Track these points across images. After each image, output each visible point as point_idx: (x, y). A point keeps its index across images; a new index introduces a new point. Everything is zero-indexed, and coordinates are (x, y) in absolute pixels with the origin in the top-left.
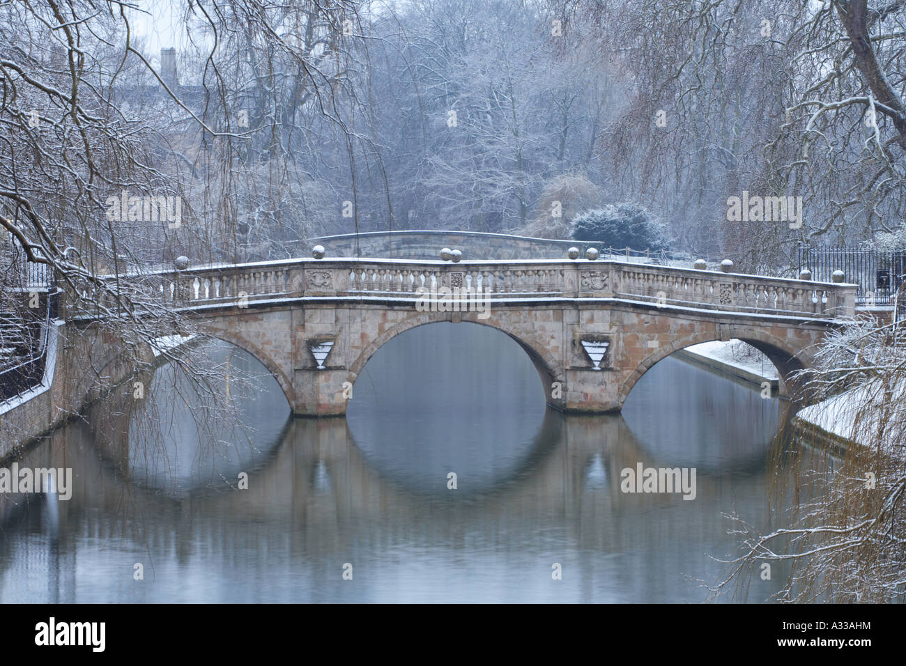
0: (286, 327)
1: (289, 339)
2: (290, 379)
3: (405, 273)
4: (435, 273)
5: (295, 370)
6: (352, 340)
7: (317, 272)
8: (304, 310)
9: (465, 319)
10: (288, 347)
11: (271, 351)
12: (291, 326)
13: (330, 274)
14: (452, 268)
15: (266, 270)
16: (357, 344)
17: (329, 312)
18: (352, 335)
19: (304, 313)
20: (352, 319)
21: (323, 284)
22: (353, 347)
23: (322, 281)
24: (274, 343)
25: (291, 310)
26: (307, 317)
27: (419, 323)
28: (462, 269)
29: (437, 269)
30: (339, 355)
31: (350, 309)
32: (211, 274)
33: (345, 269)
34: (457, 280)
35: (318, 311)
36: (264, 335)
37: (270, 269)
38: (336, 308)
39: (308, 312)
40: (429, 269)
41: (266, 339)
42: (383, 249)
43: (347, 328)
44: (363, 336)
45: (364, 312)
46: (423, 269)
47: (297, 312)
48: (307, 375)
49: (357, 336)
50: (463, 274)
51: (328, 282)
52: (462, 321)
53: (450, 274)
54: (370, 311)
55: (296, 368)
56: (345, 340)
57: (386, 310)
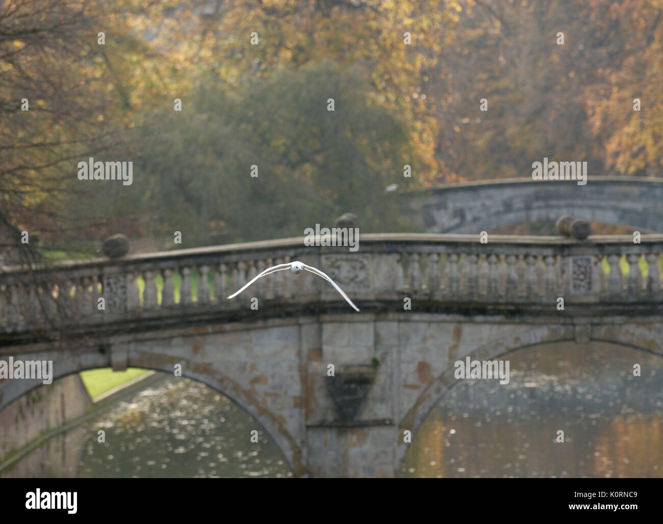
0: (290, 355)
1: (296, 374)
2: (298, 442)
3: (493, 258)
4: (545, 258)
5: (308, 427)
6: (403, 376)
7: (342, 260)
8: (320, 323)
9: (596, 335)
10: (296, 389)
11: (266, 394)
12: (299, 354)
13: (365, 262)
14: (574, 250)
15: (255, 256)
16: (412, 380)
17: (364, 327)
18: (403, 366)
19: (320, 332)
20: (403, 339)
21: (352, 280)
22: (406, 386)
23: (352, 275)
24: (270, 382)
25: (300, 325)
26: (325, 336)
27: (518, 345)
28: (591, 251)
29: (549, 252)
30: (382, 400)
31: (399, 321)
32: (163, 265)
33: (389, 253)
34: (583, 270)
35: (346, 327)
36: (253, 367)
37: (264, 255)
38: (375, 321)
39: (328, 328)
40: (534, 251)
41: (256, 373)
42: (501, 208)
43: (395, 355)
44: (423, 368)
45: (423, 326)
46: (523, 251)
47: (308, 327)
48: (330, 435)
49: (412, 368)
50: (593, 259)
51: (362, 275)
52: (592, 340)
53: (570, 260)
54: (434, 326)
55: (309, 423)
56: (391, 376)
57: (460, 322)
